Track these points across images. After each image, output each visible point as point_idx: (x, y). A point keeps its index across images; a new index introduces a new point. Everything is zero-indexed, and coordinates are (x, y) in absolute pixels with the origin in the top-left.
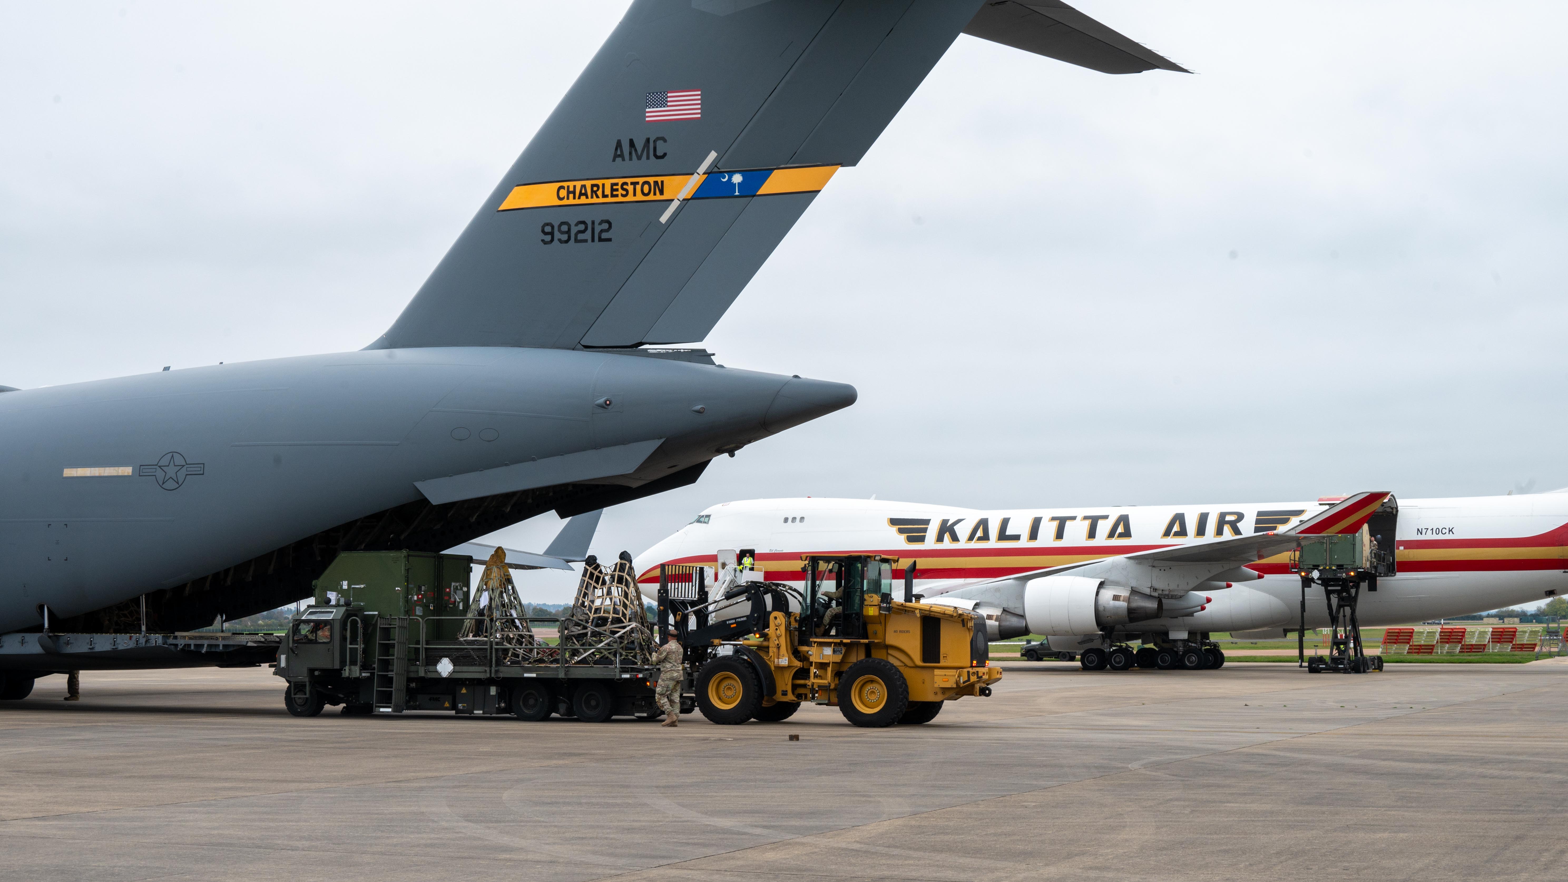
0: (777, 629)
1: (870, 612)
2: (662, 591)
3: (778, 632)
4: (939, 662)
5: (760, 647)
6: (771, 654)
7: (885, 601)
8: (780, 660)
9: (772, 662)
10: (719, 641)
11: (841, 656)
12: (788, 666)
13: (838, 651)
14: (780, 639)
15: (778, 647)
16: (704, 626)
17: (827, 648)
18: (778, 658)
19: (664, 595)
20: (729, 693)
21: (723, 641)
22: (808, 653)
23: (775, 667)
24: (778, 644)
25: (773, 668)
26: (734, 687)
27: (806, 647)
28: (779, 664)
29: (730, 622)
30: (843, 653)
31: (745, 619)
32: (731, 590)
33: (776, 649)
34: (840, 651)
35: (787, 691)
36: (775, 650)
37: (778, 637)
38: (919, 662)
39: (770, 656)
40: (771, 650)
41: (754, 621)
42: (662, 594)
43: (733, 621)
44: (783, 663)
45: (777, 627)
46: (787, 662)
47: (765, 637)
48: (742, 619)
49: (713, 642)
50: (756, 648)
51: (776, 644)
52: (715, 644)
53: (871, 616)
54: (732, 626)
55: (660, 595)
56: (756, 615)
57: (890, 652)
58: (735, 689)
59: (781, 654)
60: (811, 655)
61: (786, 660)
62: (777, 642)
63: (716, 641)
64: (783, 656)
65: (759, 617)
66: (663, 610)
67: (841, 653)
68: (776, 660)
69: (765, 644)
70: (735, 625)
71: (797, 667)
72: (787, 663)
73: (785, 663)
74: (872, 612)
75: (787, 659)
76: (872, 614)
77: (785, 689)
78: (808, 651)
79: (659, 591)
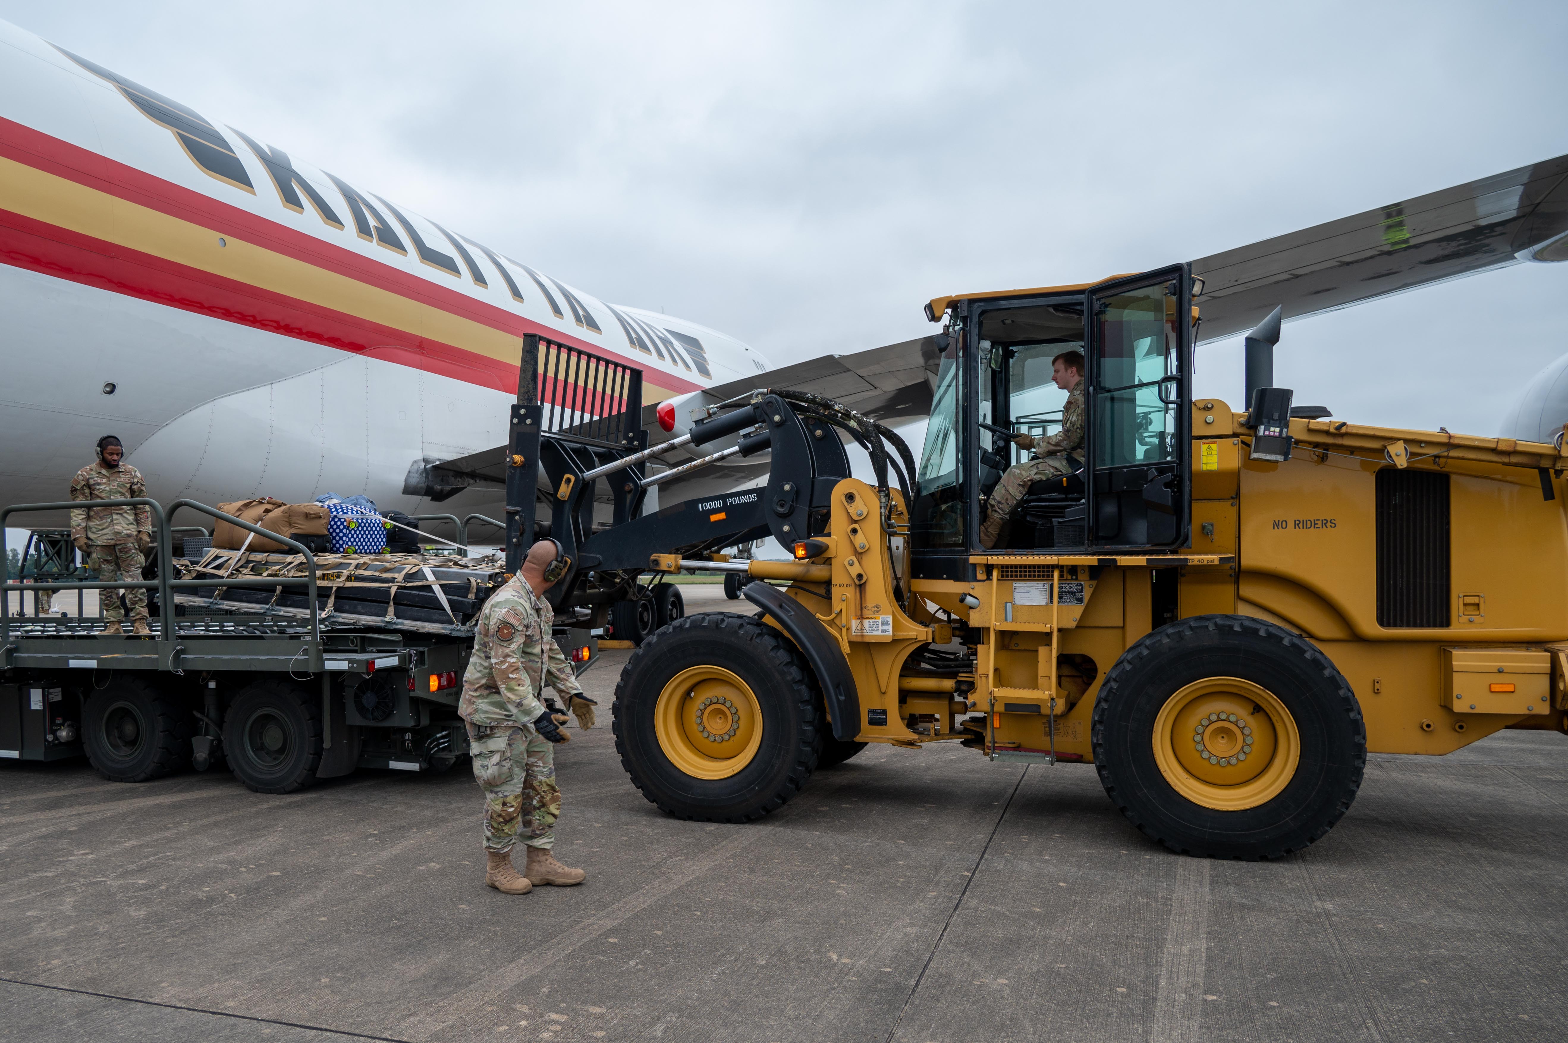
0: (854, 531)
1: (1205, 459)
2: (523, 411)
3: (859, 539)
4: (1446, 623)
5: (800, 583)
6: (837, 606)
7: (1276, 416)
8: (866, 623)
9: (844, 630)
10: (676, 560)
11: (1077, 610)
12: (894, 641)
13: (1068, 592)
14: (866, 559)
15: (860, 583)
16: (634, 516)
17: (1030, 584)
18: (861, 617)
19: (529, 421)
20: (717, 726)
21: (684, 558)
22: (962, 600)
23: (852, 644)
24: (860, 576)
25: (846, 649)
26: (733, 711)
27: (951, 582)
28: (862, 636)
29: (708, 506)
30: (1085, 601)
31: (753, 497)
32: (710, 415)
33: (852, 589)
34: (1073, 593)
35: (884, 712)
36: (850, 593)
37: (860, 554)
38: (1369, 624)
39: (836, 609)
40: (836, 592)
41: (782, 506)
42: (522, 419)
43: (718, 504)
44: (875, 633)
45: (856, 526)
46: (890, 628)
47: (817, 554)
48: (744, 499)
49: (656, 562)
50: (790, 583)
51: (854, 575)
52: (663, 567)
53: (1210, 474)
54: (714, 518)
55: (515, 421)
56: (787, 487)
57: (1248, 590)
58: (736, 718)
59: (870, 603)
60: (971, 608)
61: (885, 623)
62: (855, 570)
63: (667, 560)
64: (877, 609)
65: (797, 493)
66: (523, 466)
67: (1080, 600)
68: (854, 624)
69: (818, 571)
70: (722, 516)
71: (915, 640)
72: (890, 633)
73: (884, 631)
74: (1214, 459)
75: (890, 619)
76: (1214, 467)
77: (878, 707)
78: (966, 595)
79: (515, 409)
